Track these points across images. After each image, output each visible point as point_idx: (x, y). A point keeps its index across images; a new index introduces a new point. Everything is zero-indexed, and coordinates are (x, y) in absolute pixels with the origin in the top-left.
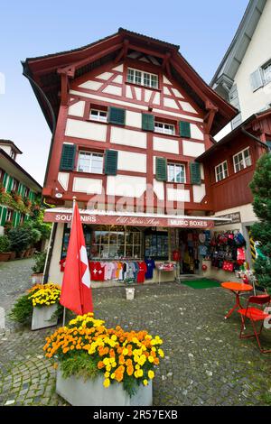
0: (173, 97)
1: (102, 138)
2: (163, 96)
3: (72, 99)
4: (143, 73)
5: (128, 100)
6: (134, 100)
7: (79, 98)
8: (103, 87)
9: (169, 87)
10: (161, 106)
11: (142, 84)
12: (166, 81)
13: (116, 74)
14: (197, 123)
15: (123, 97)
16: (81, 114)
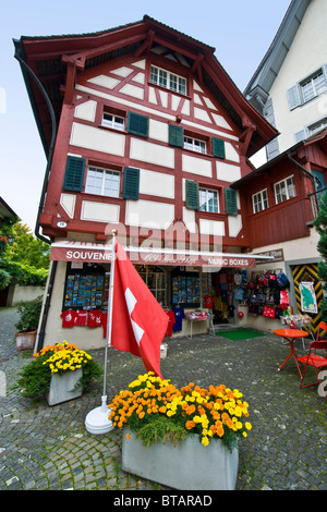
0: (204, 107)
1: (120, 152)
2: (193, 105)
3: (79, 97)
4: (169, 73)
5: (152, 106)
6: (158, 106)
7: (89, 97)
8: (120, 86)
9: (200, 95)
10: (191, 118)
11: (168, 87)
12: (196, 87)
13: (137, 70)
14: (232, 142)
15: (145, 101)
16: (91, 117)
